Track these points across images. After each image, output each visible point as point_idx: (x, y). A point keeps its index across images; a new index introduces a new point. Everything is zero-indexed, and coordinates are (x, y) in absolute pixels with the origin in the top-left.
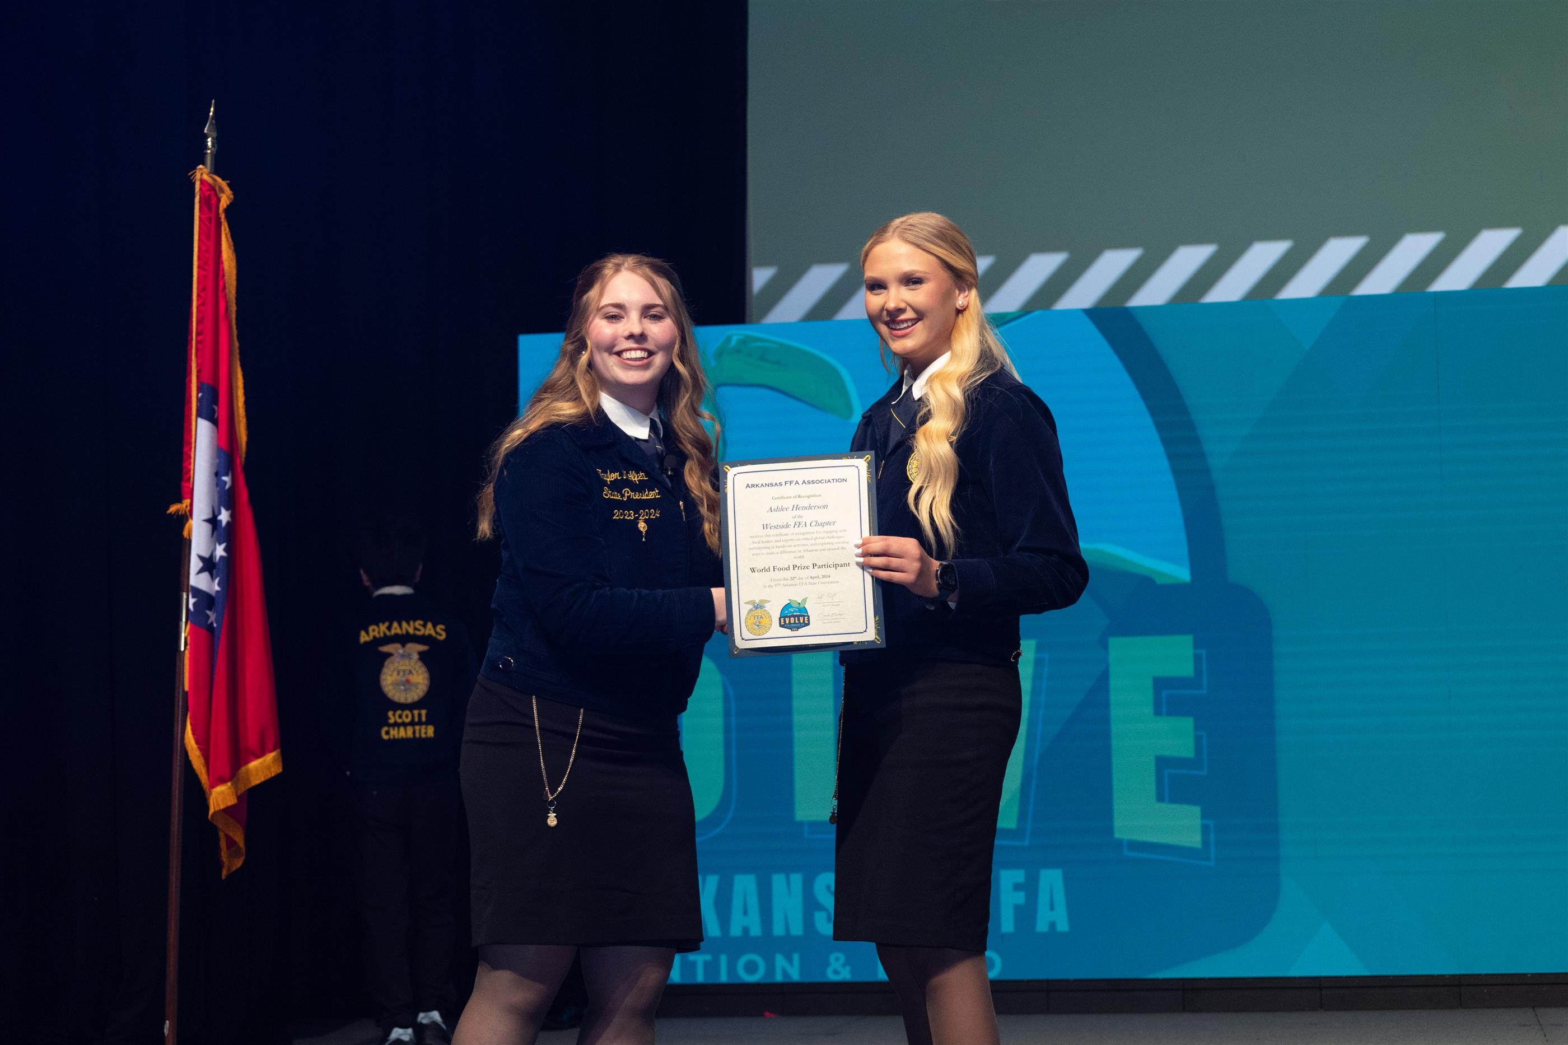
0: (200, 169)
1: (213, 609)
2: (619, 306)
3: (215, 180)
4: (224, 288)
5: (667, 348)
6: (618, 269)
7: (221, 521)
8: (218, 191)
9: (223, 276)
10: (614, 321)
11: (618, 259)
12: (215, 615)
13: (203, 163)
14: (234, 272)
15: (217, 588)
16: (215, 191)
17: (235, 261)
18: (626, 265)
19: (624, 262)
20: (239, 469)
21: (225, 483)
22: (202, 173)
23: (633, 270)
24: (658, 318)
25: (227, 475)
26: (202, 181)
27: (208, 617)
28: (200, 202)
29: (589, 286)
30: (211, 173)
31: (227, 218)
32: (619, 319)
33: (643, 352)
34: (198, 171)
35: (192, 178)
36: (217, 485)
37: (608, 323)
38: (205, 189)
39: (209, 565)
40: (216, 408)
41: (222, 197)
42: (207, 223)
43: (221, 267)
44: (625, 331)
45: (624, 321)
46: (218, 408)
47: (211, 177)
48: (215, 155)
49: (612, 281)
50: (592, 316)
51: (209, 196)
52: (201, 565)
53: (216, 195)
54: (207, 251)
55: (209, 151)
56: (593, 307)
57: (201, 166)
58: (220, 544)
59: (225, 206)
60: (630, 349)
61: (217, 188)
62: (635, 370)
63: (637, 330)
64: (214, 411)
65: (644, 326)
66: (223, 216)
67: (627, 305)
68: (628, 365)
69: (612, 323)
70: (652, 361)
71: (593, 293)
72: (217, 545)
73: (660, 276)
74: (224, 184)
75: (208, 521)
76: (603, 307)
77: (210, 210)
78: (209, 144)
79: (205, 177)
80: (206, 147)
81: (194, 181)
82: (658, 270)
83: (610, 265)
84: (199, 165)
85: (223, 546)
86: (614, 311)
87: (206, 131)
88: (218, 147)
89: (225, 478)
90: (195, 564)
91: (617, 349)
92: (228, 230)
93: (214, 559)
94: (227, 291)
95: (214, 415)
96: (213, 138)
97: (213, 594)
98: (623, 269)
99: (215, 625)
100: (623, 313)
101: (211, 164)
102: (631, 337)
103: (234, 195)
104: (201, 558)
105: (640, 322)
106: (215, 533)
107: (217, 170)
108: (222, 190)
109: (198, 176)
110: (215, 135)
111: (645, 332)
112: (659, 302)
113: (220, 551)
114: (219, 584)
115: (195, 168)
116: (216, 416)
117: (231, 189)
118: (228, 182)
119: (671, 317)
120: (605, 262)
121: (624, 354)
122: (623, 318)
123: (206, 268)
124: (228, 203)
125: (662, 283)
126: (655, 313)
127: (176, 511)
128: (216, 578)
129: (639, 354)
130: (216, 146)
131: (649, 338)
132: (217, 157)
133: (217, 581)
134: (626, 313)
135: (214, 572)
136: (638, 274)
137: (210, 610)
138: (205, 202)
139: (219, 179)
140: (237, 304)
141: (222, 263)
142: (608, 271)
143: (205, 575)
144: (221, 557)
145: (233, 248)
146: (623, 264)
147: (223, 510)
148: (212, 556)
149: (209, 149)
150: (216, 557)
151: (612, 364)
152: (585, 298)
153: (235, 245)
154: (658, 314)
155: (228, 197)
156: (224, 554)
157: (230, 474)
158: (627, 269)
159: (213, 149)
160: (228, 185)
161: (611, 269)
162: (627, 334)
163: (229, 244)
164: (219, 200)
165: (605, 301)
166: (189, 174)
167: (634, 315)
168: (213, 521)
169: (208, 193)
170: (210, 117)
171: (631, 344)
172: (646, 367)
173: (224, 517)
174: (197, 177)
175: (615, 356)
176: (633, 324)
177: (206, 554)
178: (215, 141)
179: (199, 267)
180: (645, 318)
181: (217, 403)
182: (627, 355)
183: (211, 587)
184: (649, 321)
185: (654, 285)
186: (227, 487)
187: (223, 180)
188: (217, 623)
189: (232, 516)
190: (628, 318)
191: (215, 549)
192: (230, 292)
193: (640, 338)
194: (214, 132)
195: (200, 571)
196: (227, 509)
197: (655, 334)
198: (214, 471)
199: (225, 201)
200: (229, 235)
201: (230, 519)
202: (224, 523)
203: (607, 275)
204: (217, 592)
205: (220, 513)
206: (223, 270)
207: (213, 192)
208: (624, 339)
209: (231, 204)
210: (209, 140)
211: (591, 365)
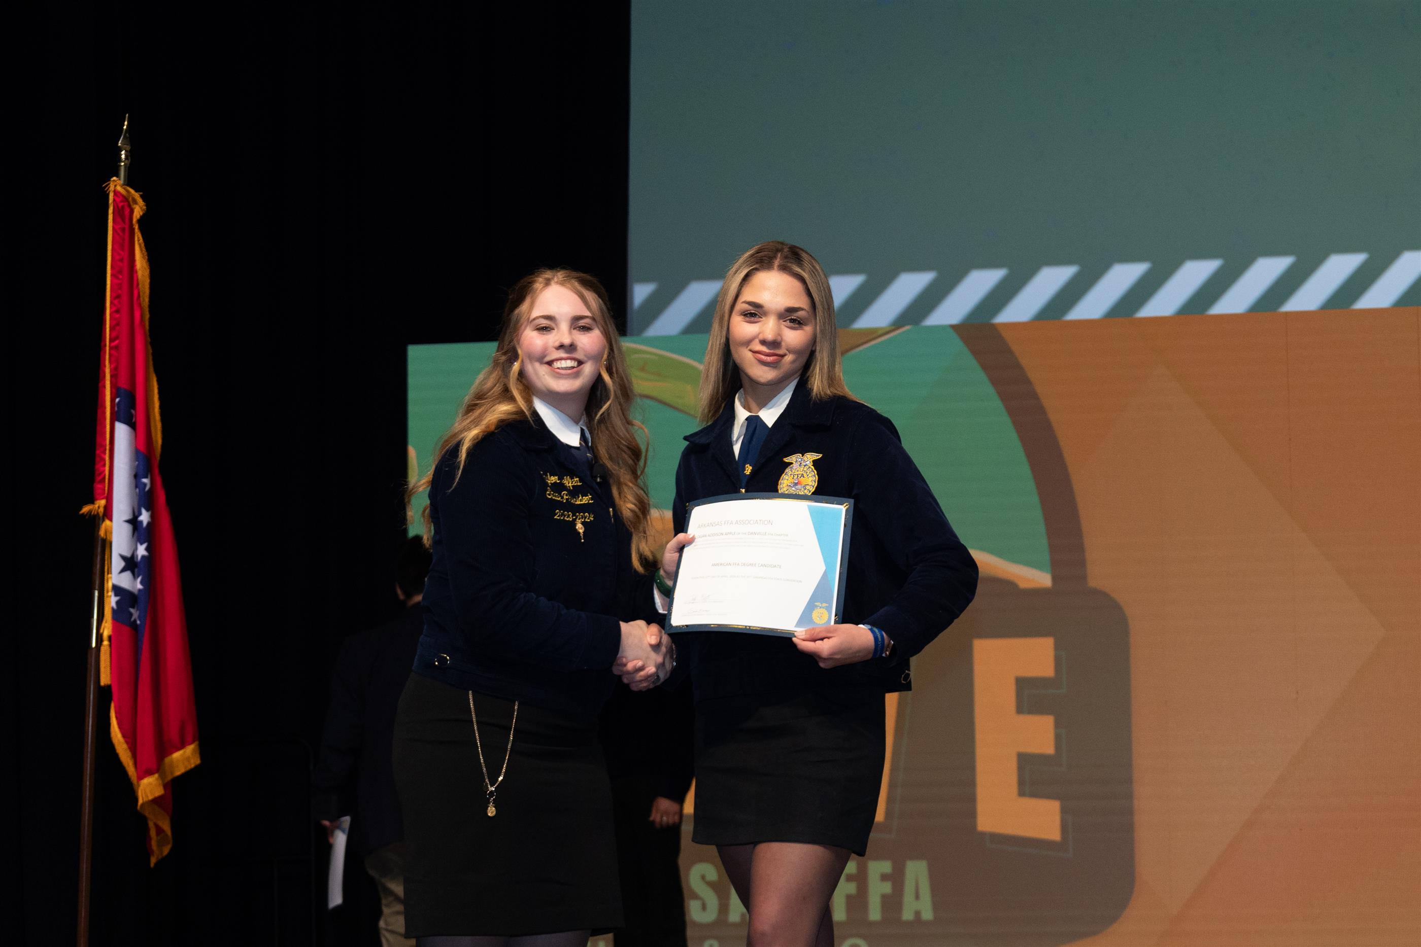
0: (114, 180)
1: (136, 607)
2: (549, 318)
3: (128, 191)
4: (139, 296)
5: (596, 358)
6: (548, 283)
7: (141, 522)
8: (131, 203)
9: (138, 285)
10: (545, 332)
11: (548, 274)
12: (138, 612)
13: (118, 175)
14: (148, 281)
15: (139, 586)
16: (129, 202)
17: (148, 270)
18: (556, 279)
19: (554, 276)
20: (156, 471)
21: (145, 485)
22: (116, 185)
23: (562, 283)
24: (586, 329)
25: (146, 477)
26: (116, 193)
27: (131, 615)
28: (113, 213)
29: (520, 300)
30: (124, 184)
31: (140, 228)
32: (549, 331)
33: (573, 362)
34: (112, 183)
35: (106, 189)
36: (136, 487)
37: (538, 334)
38: (118, 200)
39: (130, 564)
40: (133, 412)
41: (135, 208)
42: (120, 233)
43: (135, 278)
44: (555, 342)
45: (554, 332)
46: (135, 412)
47: (124, 189)
48: (129, 168)
49: (544, 292)
50: (523, 327)
51: (123, 207)
52: (122, 564)
53: (129, 206)
54: (121, 260)
55: (123, 164)
56: (524, 317)
57: (115, 178)
58: (141, 544)
59: (138, 217)
60: (561, 359)
61: (130, 199)
62: (566, 378)
63: (567, 341)
64: (131, 416)
65: (574, 337)
66: (136, 227)
67: (557, 317)
68: (558, 373)
69: (544, 334)
70: (582, 369)
71: (524, 307)
72: (139, 545)
73: (588, 289)
74: (137, 195)
75: (128, 521)
76: (534, 319)
77: (124, 222)
78: (123, 157)
79: (119, 188)
80: (120, 160)
81: (108, 192)
82: (585, 283)
83: (540, 280)
84: (113, 177)
85: (145, 546)
86: (544, 322)
87: (120, 145)
88: (131, 159)
89: (145, 480)
90: (117, 563)
91: (548, 359)
92: (141, 241)
93: (135, 560)
94: (141, 299)
95: (132, 420)
96: (126, 151)
97: (136, 592)
98: (552, 282)
99: (138, 622)
100: (553, 325)
101: (125, 176)
102: (561, 347)
103: (146, 206)
104: (123, 558)
105: (570, 333)
106: (136, 533)
107: (130, 182)
108: (135, 202)
109: (112, 188)
110: (128, 148)
111: (575, 342)
112: (588, 313)
113: (142, 551)
114: (141, 583)
115: (109, 180)
116: (134, 420)
117: (144, 201)
118: (141, 193)
119: (599, 329)
120: (537, 276)
121: (555, 363)
122: (554, 329)
123: (120, 277)
124: (141, 214)
125: (590, 296)
126: (583, 324)
127: (89, 511)
128: (138, 577)
129: (569, 363)
130: (129, 158)
131: (578, 348)
132: (130, 169)
133: (139, 579)
134: (556, 325)
135: (136, 570)
136: (567, 288)
137: (133, 607)
138: (118, 212)
139: (132, 191)
140: (150, 312)
141: (136, 272)
142: (538, 285)
143: (128, 575)
144: (143, 557)
145: (147, 257)
146: (553, 279)
147: (144, 511)
148: (133, 556)
149: (123, 162)
150: (137, 556)
151: (544, 373)
152: (517, 311)
153: (148, 255)
154: (587, 325)
155: (141, 208)
156: (145, 553)
157: (149, 476)
158: (557, 283)
159: (127, 161)
160: (141, 196)
161: (541, 283)
162: (557, 344)
163: (143, 254)
164: (132, 211)
165: (536, 313)
166: (104, 186)
167: (564, 326)
168: (134, 522)
169: (121, 204)
170: (124, 131)
171: (562, 354)
172: (576, 375)
173: (145, 517)
174: (110, 189)
175: (546, 366)
176: (563, 334)
177: (128, 554)
178: (129, 154)
179: (112, 275)
180: (574, 329)
181: (134, 408)
182: (557, 364)
183: (134, 586)
184: (578, 332)
185: (582, 297)
186: (147, 488)
187: (136, 191)
188: (140, 620)
189: (152, 516)
190: (558, 329)
191: (136, 549)
192: (144, 300)
193: (571, 348)
194: (127, 145)
195: (123, 571)
196: (147, 510)
197: (584, 344)
198: (134, 473)
199: (138, 212)
200: (143, 245)
201: (150, 520)
202: (145, 524)
203: (538, 289)
204: (140, 590)
205: (140, 514)
206: (137, 279)
207: (126, 203)
208: (554, 349)
209: (144, 214)
210: (123, 152)
211: (522, 374)
